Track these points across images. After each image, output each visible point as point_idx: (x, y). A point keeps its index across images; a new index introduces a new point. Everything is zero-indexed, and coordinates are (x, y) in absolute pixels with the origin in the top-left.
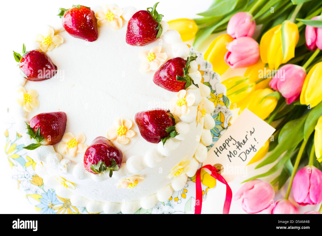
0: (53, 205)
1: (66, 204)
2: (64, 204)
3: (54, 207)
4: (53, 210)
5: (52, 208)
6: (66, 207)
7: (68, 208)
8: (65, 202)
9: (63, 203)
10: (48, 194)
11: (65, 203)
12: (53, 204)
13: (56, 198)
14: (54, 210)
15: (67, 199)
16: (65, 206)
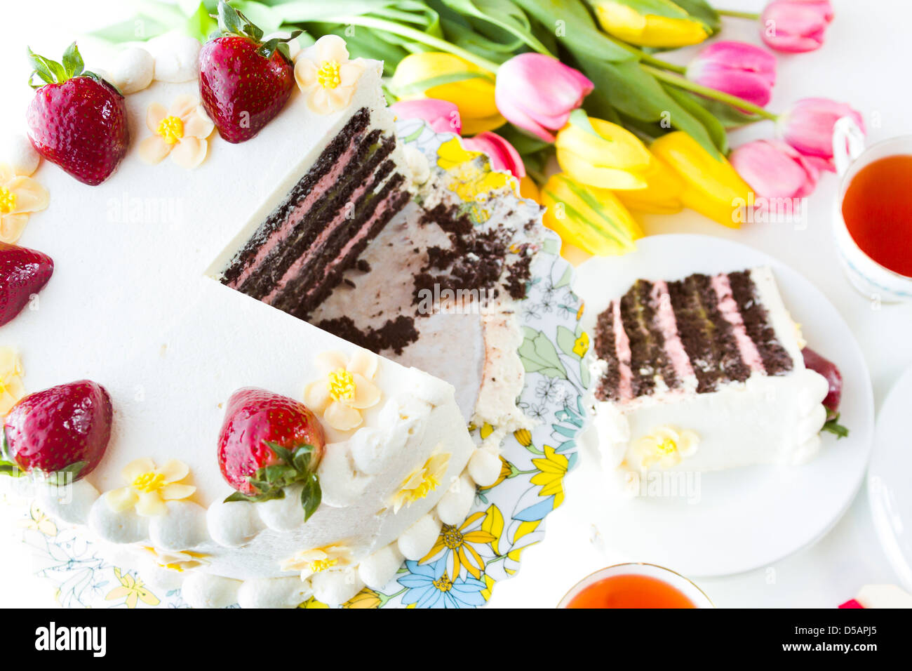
0: (444, 577)
1: (452, 543)
2: (451, 547)
3: (451, 577)
4: (458, 581)
5: (451, 583)
6: (460, 543)
7: (464, 539)
8: (445, 543)
9: (446, 548)
10: (408, 584)
11: (447, 544)
12: (442, 579)
13: (428, 565)
14: (459, 576)
15: (440, 536)
16: (458, 544)
